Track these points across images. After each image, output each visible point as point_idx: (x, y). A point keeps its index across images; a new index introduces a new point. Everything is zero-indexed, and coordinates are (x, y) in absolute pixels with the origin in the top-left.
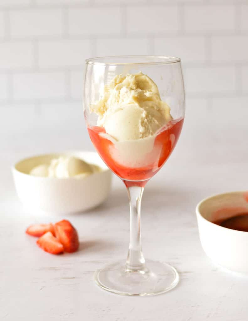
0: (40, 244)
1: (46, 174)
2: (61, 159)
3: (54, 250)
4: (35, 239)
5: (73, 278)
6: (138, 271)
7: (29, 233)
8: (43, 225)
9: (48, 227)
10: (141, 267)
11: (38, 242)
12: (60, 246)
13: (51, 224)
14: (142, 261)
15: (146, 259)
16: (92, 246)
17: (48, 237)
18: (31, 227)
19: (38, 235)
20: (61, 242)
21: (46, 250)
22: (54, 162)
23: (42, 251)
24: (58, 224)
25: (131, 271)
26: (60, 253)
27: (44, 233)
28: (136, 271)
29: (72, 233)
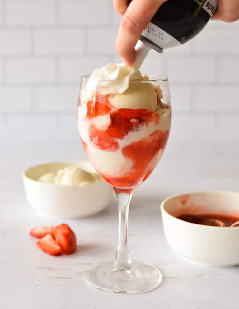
0: (40, 245)
1: (52, 182)
2: (66, 169)
3: (52, 251)
4: (37, 240)
5: (66, 278)
6: (126, 271)
7: (32, 234)
8: (45, 228)
9: (49, 230)
10: (128, 267)
11: (38, 243)
12: (58, 248)
13: (52, 227)
14: (130, 262)
15: (132, 260)
16: (88, 249)
17: (47, 239)
18: (35, 228)
19: (40, 236)
20: (59, 244)
21: (45, 251)
22: (60, 172)
23: (41, 252)
24: (58, 227)
25: (118, 270)
26: (58, 254)
27: (45, 235)
28: (123, 270)
29: (70, 236)
